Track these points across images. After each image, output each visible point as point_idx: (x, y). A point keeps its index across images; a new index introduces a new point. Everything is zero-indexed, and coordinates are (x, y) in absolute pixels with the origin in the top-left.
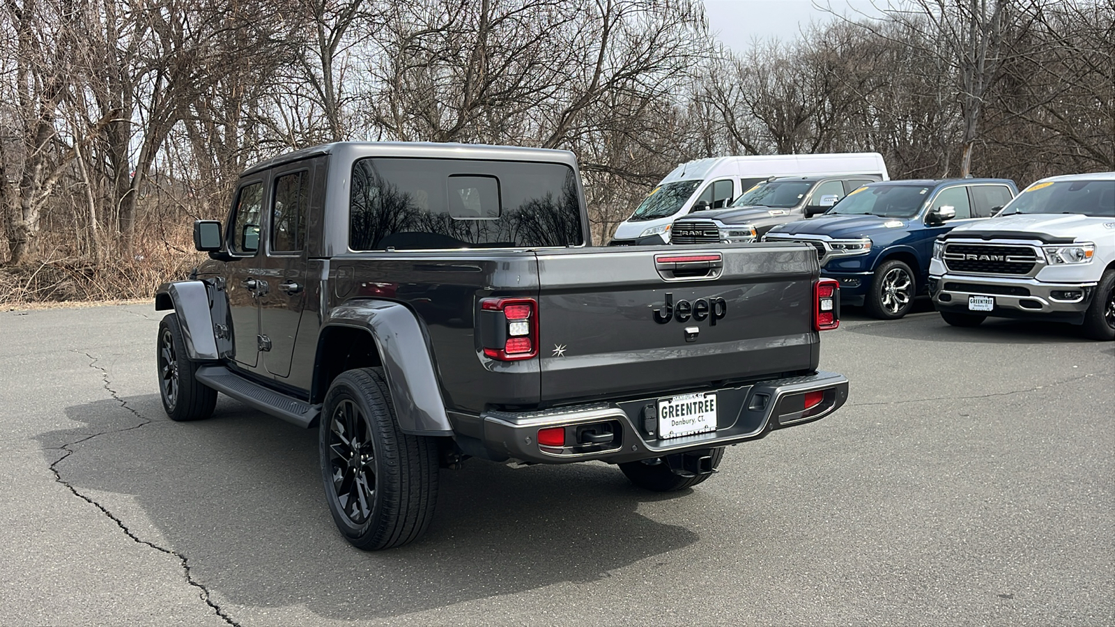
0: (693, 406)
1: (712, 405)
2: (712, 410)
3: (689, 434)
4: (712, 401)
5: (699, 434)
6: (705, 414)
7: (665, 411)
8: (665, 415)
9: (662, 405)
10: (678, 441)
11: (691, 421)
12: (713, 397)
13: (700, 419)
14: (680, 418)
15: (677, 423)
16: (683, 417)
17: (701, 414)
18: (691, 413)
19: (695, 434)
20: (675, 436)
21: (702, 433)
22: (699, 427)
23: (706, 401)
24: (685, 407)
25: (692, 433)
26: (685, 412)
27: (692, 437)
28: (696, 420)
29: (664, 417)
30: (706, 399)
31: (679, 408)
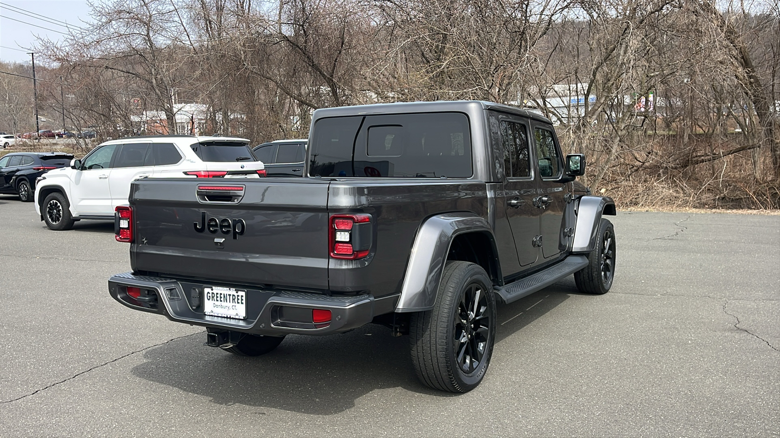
0: (228, 297)
1: (242, 300)
2: (242, 303)
3: (223, 316)
4: (242, 296)
5: (230, 318)
6: (236, 304)
7: (209, 295)
8: (209, 298)
9: (206, 290)
10: (216, 319)
11: (227, 308)
12: (243, 294)
13: (234, 307)
14: (219, 303)
15: (217, 306)
16: (221, 302)
17: (234, 304)
18: (227, 302)
19: (227, 318)
20: (213, 315)
21: (233, 318)
22: (232, 313)
23: (238, 296)
24: (222, 296)
25: (226, 316)
26: (222, 299)
27: (226, 319)
28: (231, 307)
29: (209, 300)
30: (238, 294)
31: (219, 295)
